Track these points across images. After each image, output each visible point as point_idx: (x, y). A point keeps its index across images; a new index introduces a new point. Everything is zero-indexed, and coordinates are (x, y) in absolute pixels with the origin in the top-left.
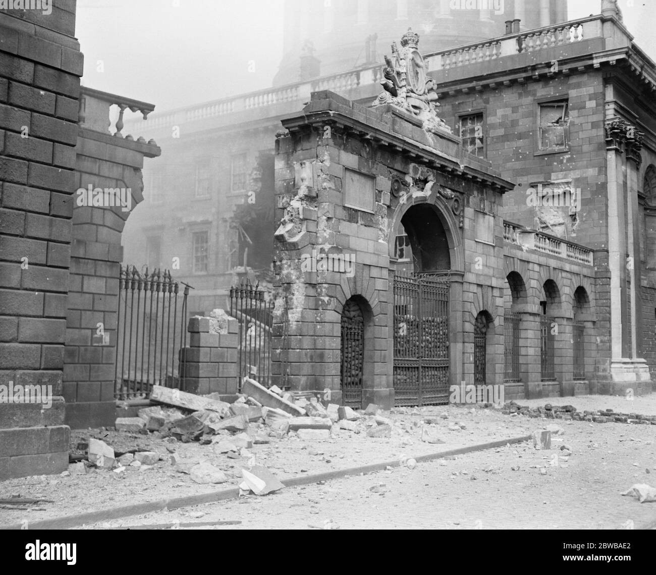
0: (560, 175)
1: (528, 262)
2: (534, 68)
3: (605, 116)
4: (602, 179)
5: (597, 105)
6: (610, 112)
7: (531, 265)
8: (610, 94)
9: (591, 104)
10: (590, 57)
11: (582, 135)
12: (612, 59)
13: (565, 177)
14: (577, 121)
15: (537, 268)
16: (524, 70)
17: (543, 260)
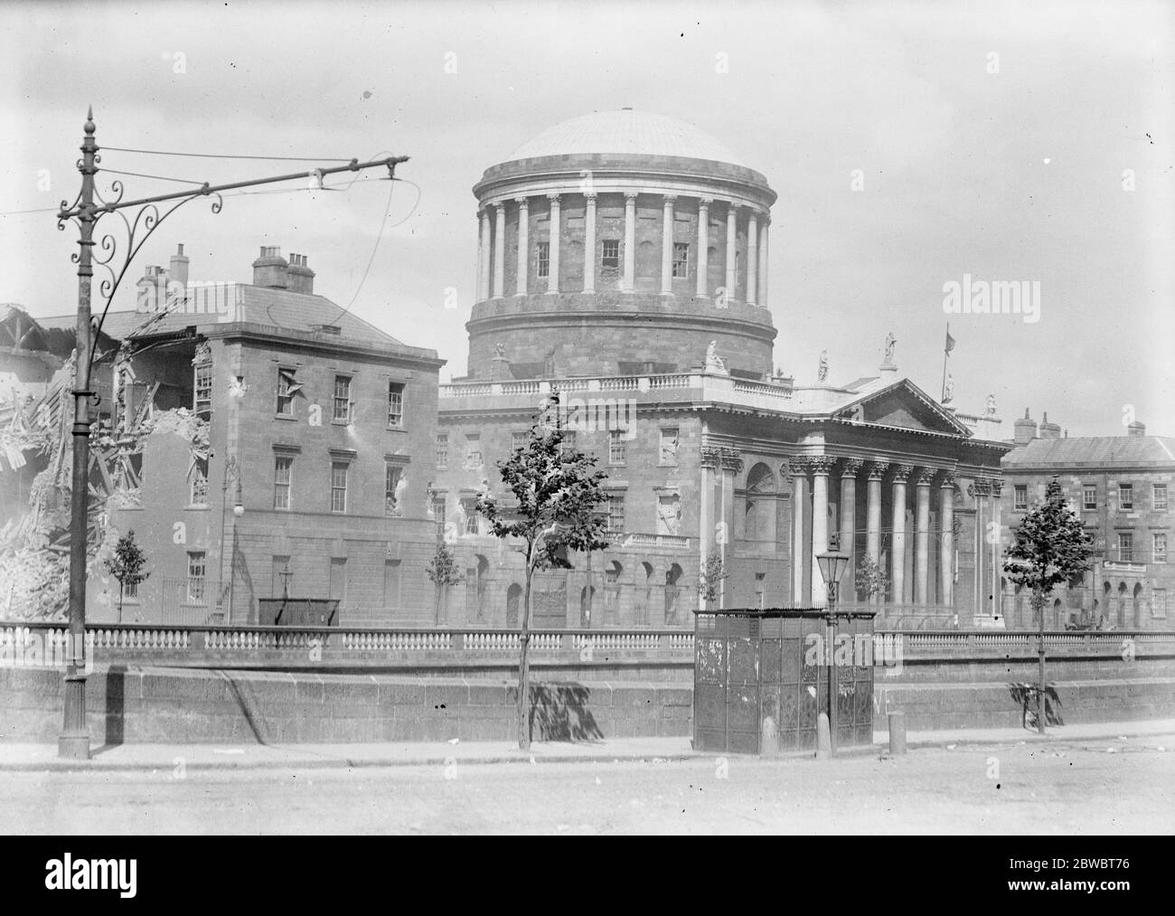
0: (672, 482)
1: (626, 554)
2: (657, 405)
3: (701, 443)
4: (697, 488)
5: (696, 436)
6: (705, 442)
7: (628, 555)
8: (705, 430)
9: (692, 435)
10: (691, 404)
11: (686, 456)
12: (704, 408)
13: (675, 485)
14: (684, 446)
15: (633, 556)
16: (651, 405)
17: (637, 550)
